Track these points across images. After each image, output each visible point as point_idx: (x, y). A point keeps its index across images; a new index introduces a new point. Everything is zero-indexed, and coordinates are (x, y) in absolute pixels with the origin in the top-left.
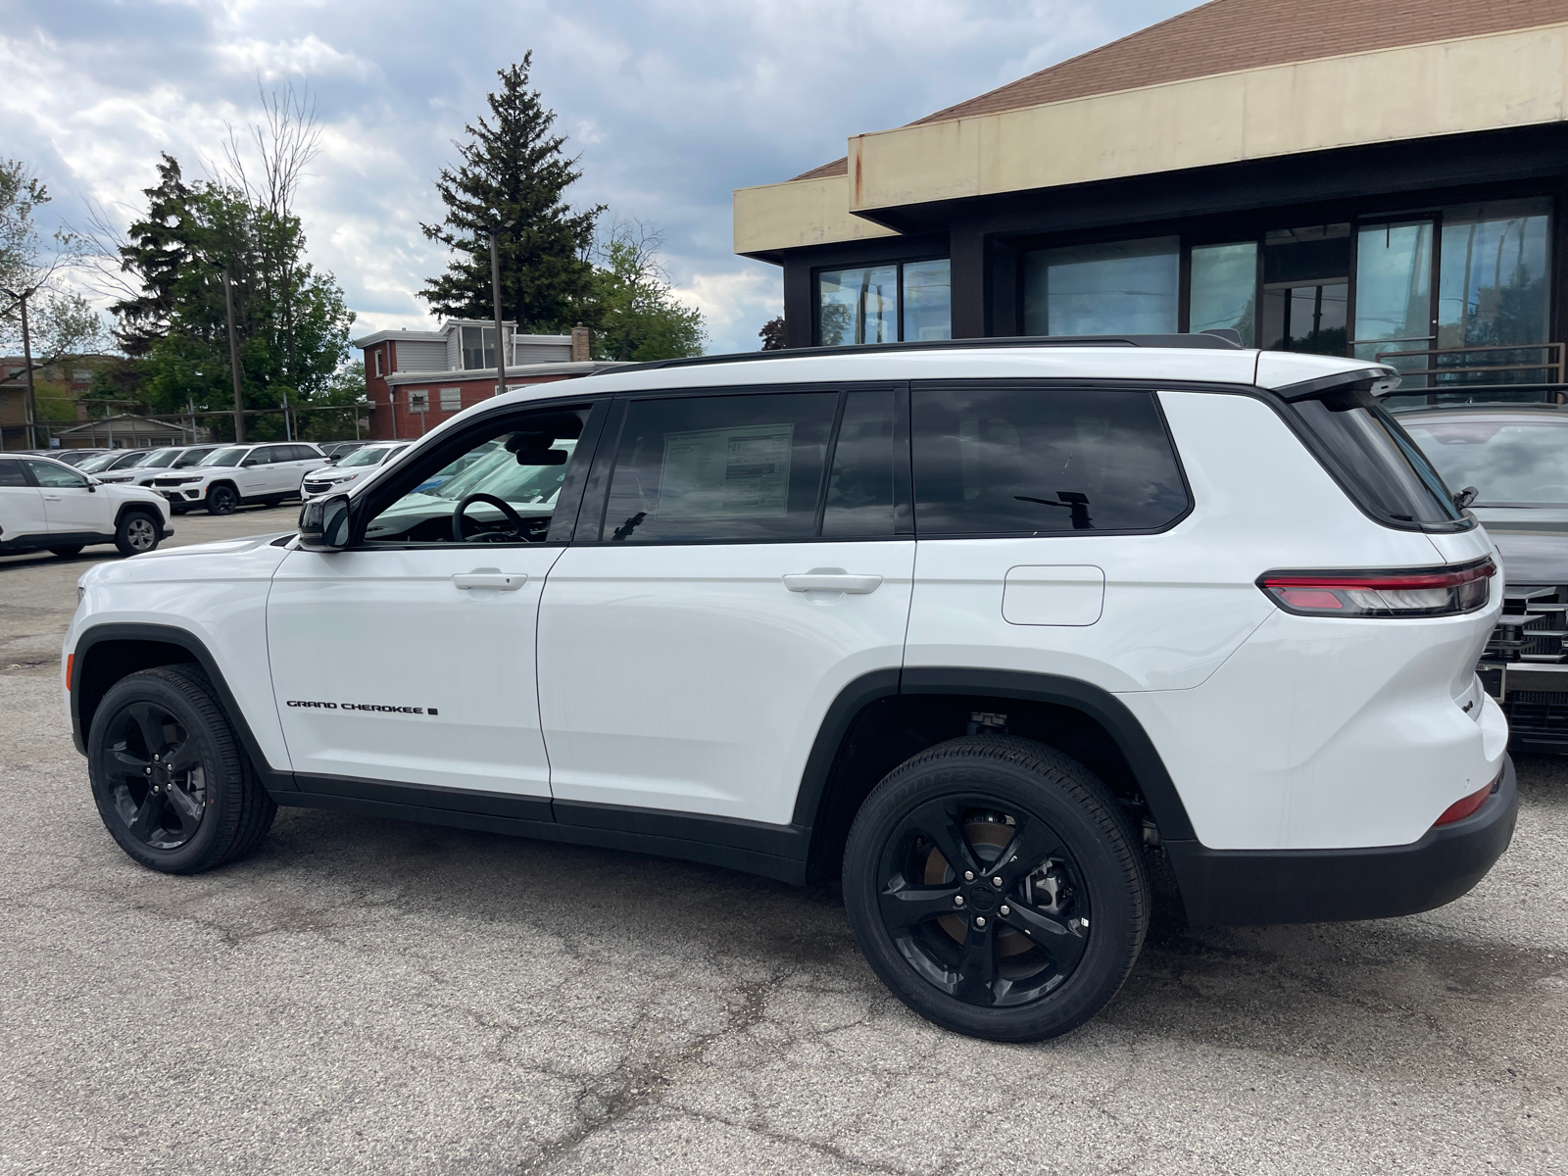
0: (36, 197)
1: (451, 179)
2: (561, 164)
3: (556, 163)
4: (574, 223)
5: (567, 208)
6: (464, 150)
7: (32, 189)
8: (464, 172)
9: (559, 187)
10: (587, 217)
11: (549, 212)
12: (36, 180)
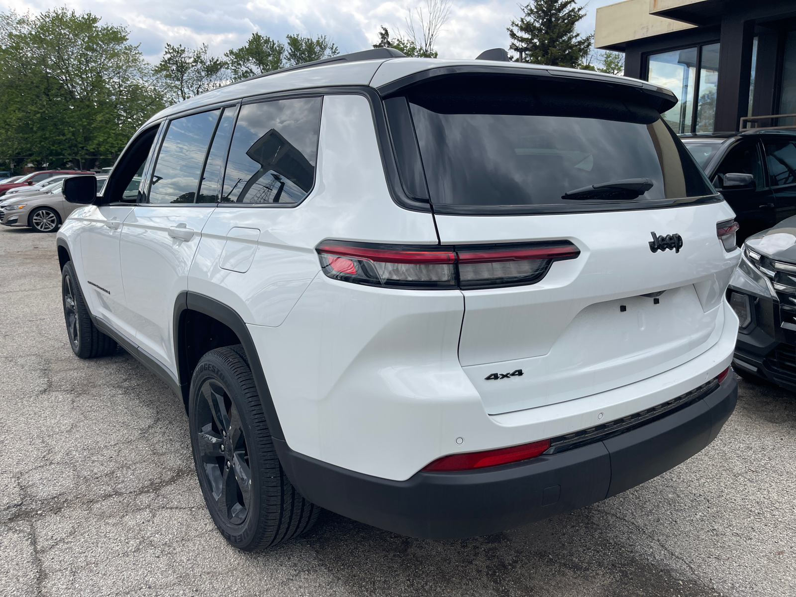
0: (333, 53)
1: (516, 25)
2: (576, 10)
3: (573, 10)
4: (580, 43)
5: (578, 35)
6: (523, 8)
7: (332, 49)
8: (522, 20)
9: (573, 23)
10: (588, 39)
11: (565, 38)
12: (333, 44)
